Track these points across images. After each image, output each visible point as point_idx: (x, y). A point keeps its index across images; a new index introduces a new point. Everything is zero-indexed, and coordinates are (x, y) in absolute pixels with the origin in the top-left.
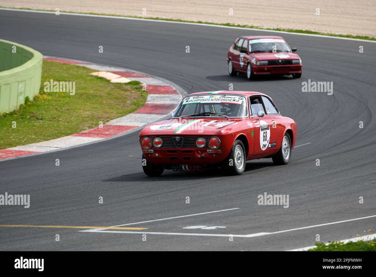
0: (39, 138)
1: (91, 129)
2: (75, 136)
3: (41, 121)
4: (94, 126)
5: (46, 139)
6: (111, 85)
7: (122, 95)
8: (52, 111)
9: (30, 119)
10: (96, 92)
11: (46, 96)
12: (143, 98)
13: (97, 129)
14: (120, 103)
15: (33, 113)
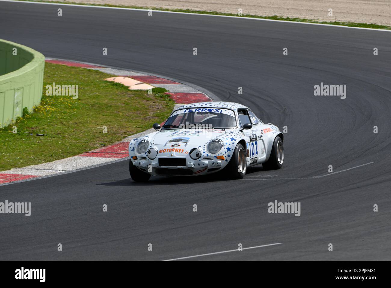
0: (39, 159)
1: (104, 148)
2: (83, 156)
3: (42, 138)
4: (107, 143)
5: (48, 160)
6: (129, 92)
7: (143, 106)
8: (56, 125)
9: (28, 135)
10: (111, 101)
11: (49, 107)
12: (168, 109)
13: (111, 147)
14: (140, 115)
15: (33, 128)
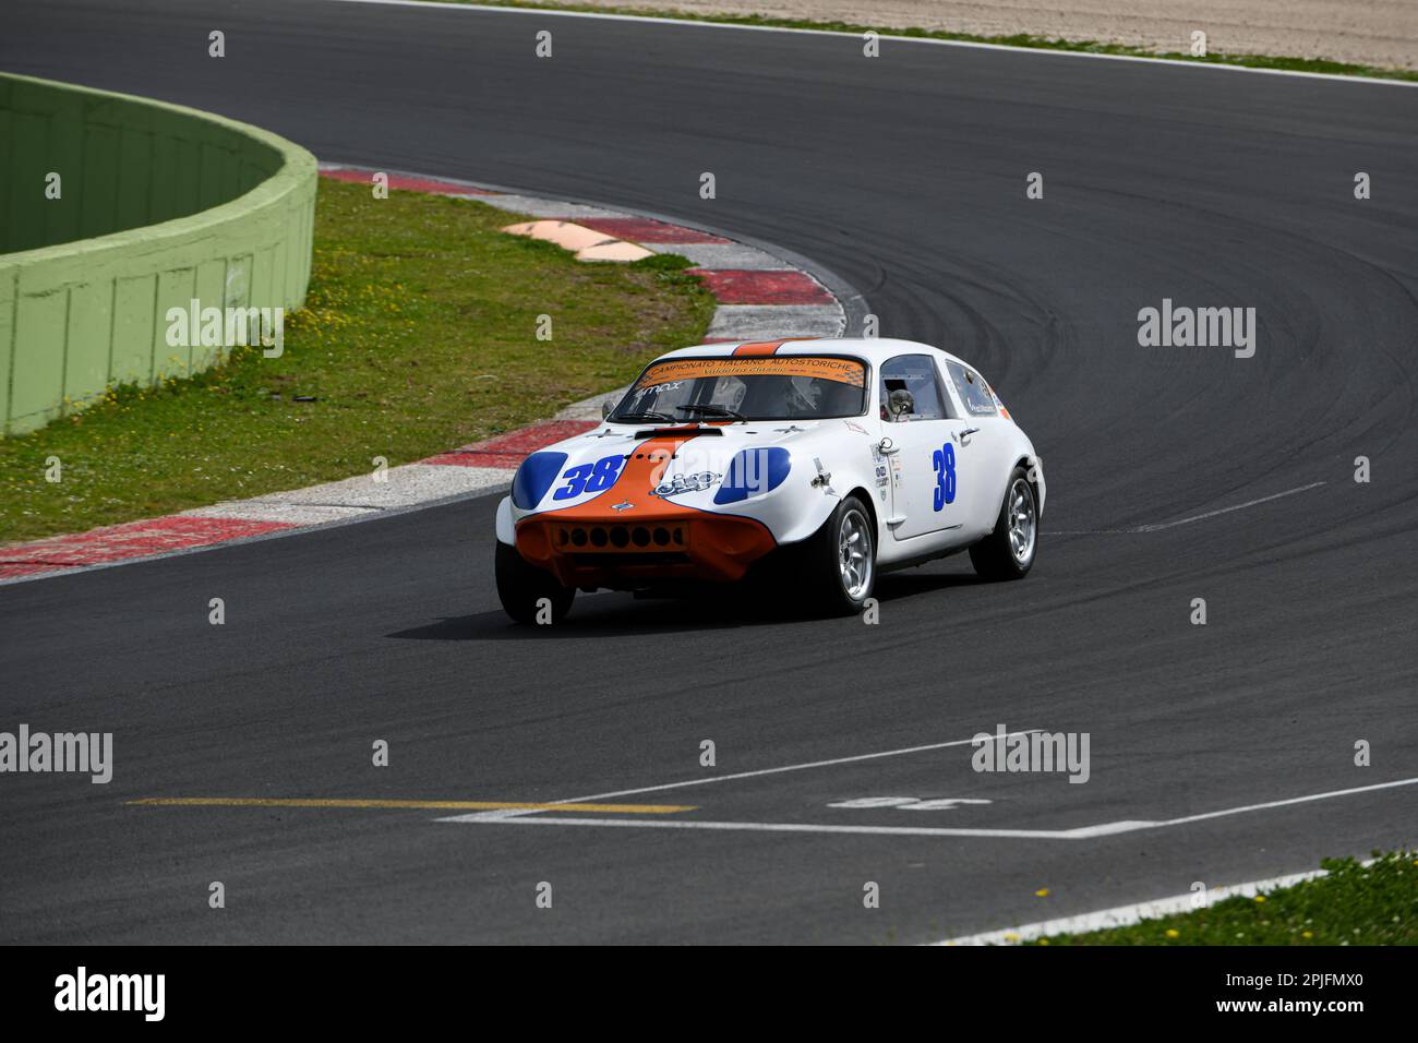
0: (303, 473)
1: (499, 438)
2: (436, 463)
3: (310, 409)
4: (509, 424)
5: (329, 475)
6: (577, 270)
7: (619, 309)
8: (353, 370)
9: (267, 400)
10: (521, 296)
11: (331, 315)
12: (696, 319)
13: (521, 436)
14: (610, 339)
15: (281, 378)
